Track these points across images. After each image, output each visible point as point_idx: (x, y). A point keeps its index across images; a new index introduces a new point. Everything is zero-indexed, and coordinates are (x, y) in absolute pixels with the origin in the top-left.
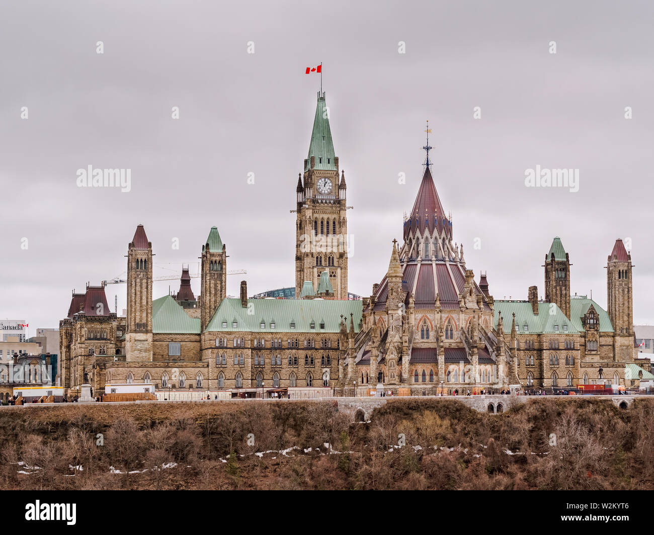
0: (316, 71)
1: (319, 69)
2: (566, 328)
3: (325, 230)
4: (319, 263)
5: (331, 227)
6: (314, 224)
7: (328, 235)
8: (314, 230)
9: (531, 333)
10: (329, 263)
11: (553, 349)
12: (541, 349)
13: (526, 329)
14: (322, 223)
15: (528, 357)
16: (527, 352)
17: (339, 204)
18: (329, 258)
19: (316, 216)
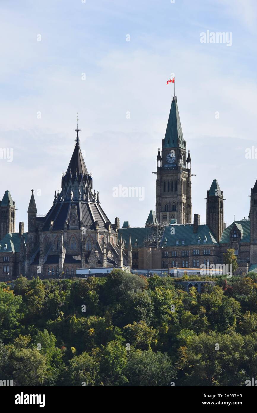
0: (172, 82)
1: (174, 81)
2: (205, 241)
3: (170, 187)
4: (166, 210)
5: (174, 186)
6: (163, 184)
7: (172, 191)
8: (162, 188)
9: (185, 245)
10: (173, 209)
11: (195, 255)
12: (188, 256)
13: (183, 243)
14: (169, 183)
15: (184, 262)
16: (183, 258)
17: (177, 169)
18: (173, 205)
19: (164, 178)
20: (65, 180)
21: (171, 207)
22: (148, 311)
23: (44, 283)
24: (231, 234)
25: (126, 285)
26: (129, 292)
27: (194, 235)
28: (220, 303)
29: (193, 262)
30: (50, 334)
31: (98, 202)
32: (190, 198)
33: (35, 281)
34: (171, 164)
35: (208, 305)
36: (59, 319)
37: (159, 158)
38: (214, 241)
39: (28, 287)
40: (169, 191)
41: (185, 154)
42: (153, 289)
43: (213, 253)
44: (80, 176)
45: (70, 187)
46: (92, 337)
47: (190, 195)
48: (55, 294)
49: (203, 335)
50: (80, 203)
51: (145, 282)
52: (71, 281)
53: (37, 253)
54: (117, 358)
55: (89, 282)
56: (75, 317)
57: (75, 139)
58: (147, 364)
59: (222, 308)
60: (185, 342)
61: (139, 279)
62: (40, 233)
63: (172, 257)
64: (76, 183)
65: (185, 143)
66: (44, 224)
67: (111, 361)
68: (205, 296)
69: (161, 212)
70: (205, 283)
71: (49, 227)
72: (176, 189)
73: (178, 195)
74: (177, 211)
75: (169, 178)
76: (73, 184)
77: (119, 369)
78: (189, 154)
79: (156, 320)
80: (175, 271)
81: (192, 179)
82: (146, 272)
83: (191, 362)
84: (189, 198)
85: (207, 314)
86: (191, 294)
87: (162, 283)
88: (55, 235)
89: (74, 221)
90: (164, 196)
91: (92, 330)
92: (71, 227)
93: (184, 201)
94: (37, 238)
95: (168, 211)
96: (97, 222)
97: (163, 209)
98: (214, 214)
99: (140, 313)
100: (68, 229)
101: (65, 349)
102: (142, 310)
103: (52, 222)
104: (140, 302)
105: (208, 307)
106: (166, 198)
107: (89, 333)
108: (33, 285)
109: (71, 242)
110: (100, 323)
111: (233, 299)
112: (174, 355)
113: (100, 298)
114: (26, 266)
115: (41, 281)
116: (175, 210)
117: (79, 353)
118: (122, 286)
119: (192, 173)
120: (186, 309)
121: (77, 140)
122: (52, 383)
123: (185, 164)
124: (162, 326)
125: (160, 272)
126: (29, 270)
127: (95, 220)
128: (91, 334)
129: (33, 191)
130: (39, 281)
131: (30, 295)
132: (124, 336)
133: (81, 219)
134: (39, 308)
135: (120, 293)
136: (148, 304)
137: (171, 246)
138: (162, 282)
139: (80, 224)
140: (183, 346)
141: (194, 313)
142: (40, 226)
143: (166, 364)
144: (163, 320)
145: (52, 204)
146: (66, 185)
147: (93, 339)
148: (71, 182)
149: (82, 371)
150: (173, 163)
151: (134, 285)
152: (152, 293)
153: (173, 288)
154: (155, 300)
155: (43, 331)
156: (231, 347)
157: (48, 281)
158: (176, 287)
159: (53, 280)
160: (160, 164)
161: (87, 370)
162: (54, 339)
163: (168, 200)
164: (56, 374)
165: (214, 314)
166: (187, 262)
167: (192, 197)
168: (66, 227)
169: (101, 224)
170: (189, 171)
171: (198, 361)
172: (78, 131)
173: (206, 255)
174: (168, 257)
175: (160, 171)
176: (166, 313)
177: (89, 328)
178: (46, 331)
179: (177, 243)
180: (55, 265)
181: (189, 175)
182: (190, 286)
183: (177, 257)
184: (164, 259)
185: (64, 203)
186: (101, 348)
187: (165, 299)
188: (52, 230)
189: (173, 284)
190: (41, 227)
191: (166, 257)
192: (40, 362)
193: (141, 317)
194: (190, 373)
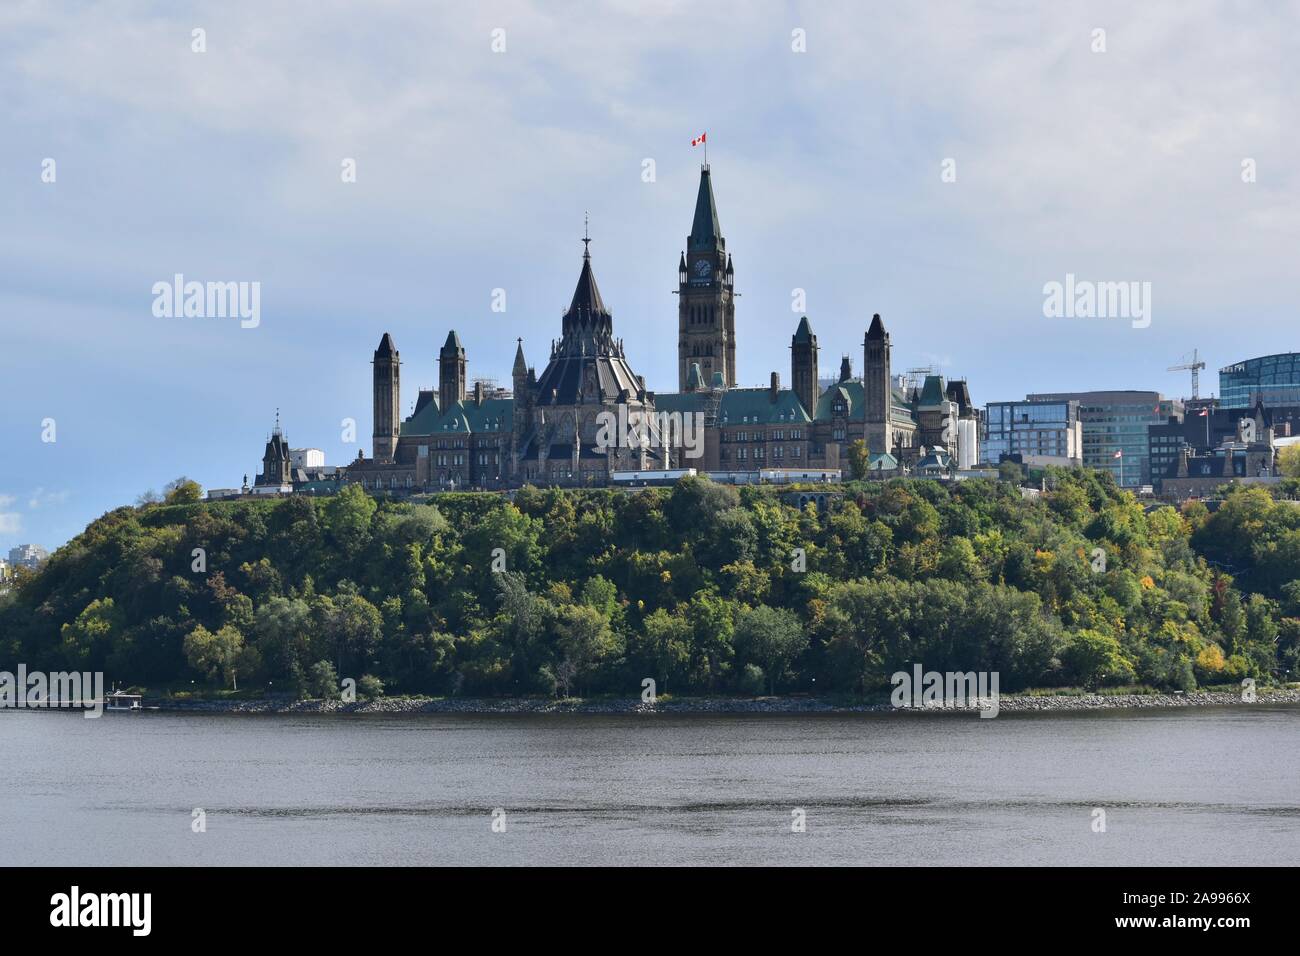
2: (792, 417)
3: (702, 316)
4: (696, 354)
5: (708, 313)
6: (690, 310)
7: (705, 322)
8: (689, 317)
9: (758, 423)
10: (707, 353)
11: (777, 440)
12: (765, 441)
13: (755, 419)
14: (699, 309)
15: (756, 450)
16: (755, 444)
17: (715, 287)
18: (707, 348)
19: (691, 301)
20: (569, 321)
21: (705, 349)
22: (750, 543)
23: (567, 495)
24: (833, 405)
25: (710, 501)
26: (718, 513)
27: (771, 407)
28: (860, 530)
29: (773, 451)
30: (607, 581)
31: (623, 357)
32: (733, 333)
33: (553, 493)
34: (703, 277)
35: (843, 532)
36: (607, 555)
37: (682, 268)
38: (808, 419)
39: (541, 501)
40: (699, 322)
41: (724, 260)
42: (750, 508)
43: (805, 437)
44: (595, 315)
45: (580, 332)
46: (667, 584)
47: (733, 329)
48: (598, 516)
49: (852, 584)
50: (597, 360)
51: (734, 493)
52: (610, 492)
53: (529, 441)
54: (718, 618)
55: (648, 496)
56: (637, 553)
57: (583, 254)
58: (769, 627)
59: (862, 536)
60: (816, 592)
61: (728, 490)
62: (534, 408)
63: (737, 442)
64: (589, 327)
65: (723, 241)
66: (539, 393)
67: (710, 624)
68: (836, 519)
69: (689, 356)
70: (829, 495)
71: (551, 398)
72: (713, 320)
73: (717, 330)
74: (715, 356)
75: (700, 301)
76: (584, 328)
77: (722, 635)
78: (730, 259)
79: (762, 556)
80: (771, 474)
81: (736, 300)
82: (724, 476)
83: (830, 622)
84: (731, 333)
85: (843, 548)
86: (808, 514)
87: (760, 496)
88: (562, 410)
89: (592, 390)
90: (692, 331)
91: (667, 574)
92: (586, 398)
93: (725, 338)
94: (529, 416)
95: (698, 356)
96: (627, 391)
97: (691, 353)
98: (805, 373)
99: (741, 547)
100: (583, 404)
101: (627, 603)
102: (742, 542)
103: (555, 392)
104: (738, 530)
105: (843, 536)
106: (694, 334)
107: (662, 578)
108: (550, 500)
109: (587, 424)
110: (677, 562)
111: (880, 523)
112: (806, 615)
113: (669, 521)
114: (515, 462)
115: (562, 492)
116: (712, 355)
117: (650, 609)
118: (703, 503)
119: (735, 291)
120: (805, 539)
121: (587, 256)
122: (619, 657)
123: (724, 277)
124: (772, 566)
125: (746, 475)
126: (520, 469)
127: (623, 388)
128: (665, 580)
129: (520, 340)
130: (559, 492)
131: (554, 517)
132: (716, 582)
133: (602, 388)
134: (570, 537)
135: (701, 514)
136: (750, 531)
137: (735, 424)
138: (758, 493)
139: (602, 394)
140: (814, 598)
141: (820, 544)
142: (534, 397)
143: (796, 627)
144: (774, 556)
145: (549, 362)
146: (572, 329)
147: (670, 588)
148: (580, 324)
149: (670, 641)
150: (706, 277)
151: (722, 502)
152: (752, 514)
153: (778, 504)
154: (759, 525)
155: (597, 577)
156: (897, 601)
157: (570, 491)
158: (782, 502)
159: (579, 489)
160: (684, 278)
161: (678, 638)
162: (614, 590)
163: (699, 338)
164: (622, 643)
165: (852, 544)
166: (762, 450)
167: (735, 330)
168: (579, 399)
169: (633, 394)
170: (730, 288)
171: (844, 623)
172: (587, 241)
173: (794, 440)
174: (730, 442)
175: (685, 289)
176: (775, 546)
177: (661, 570)
178: (600, 576)
179: (745, 419)
180: (564, 462)
181: (731, 294)
182: (804, 499)
183: (745, 442)
184: (725, 446)
185: (570, 360)
186: (689, 601)
187: (773, 523)
188: (558, 404)
189: (776, 498)
190: (535, 399)
191: (726, 442)
192: (599, 626)
193: (741, 553)
194: (828, 640)
